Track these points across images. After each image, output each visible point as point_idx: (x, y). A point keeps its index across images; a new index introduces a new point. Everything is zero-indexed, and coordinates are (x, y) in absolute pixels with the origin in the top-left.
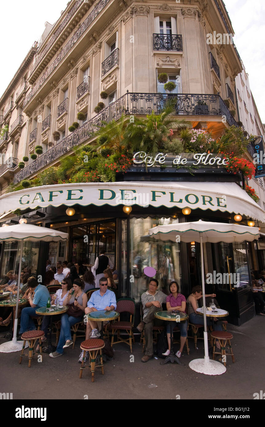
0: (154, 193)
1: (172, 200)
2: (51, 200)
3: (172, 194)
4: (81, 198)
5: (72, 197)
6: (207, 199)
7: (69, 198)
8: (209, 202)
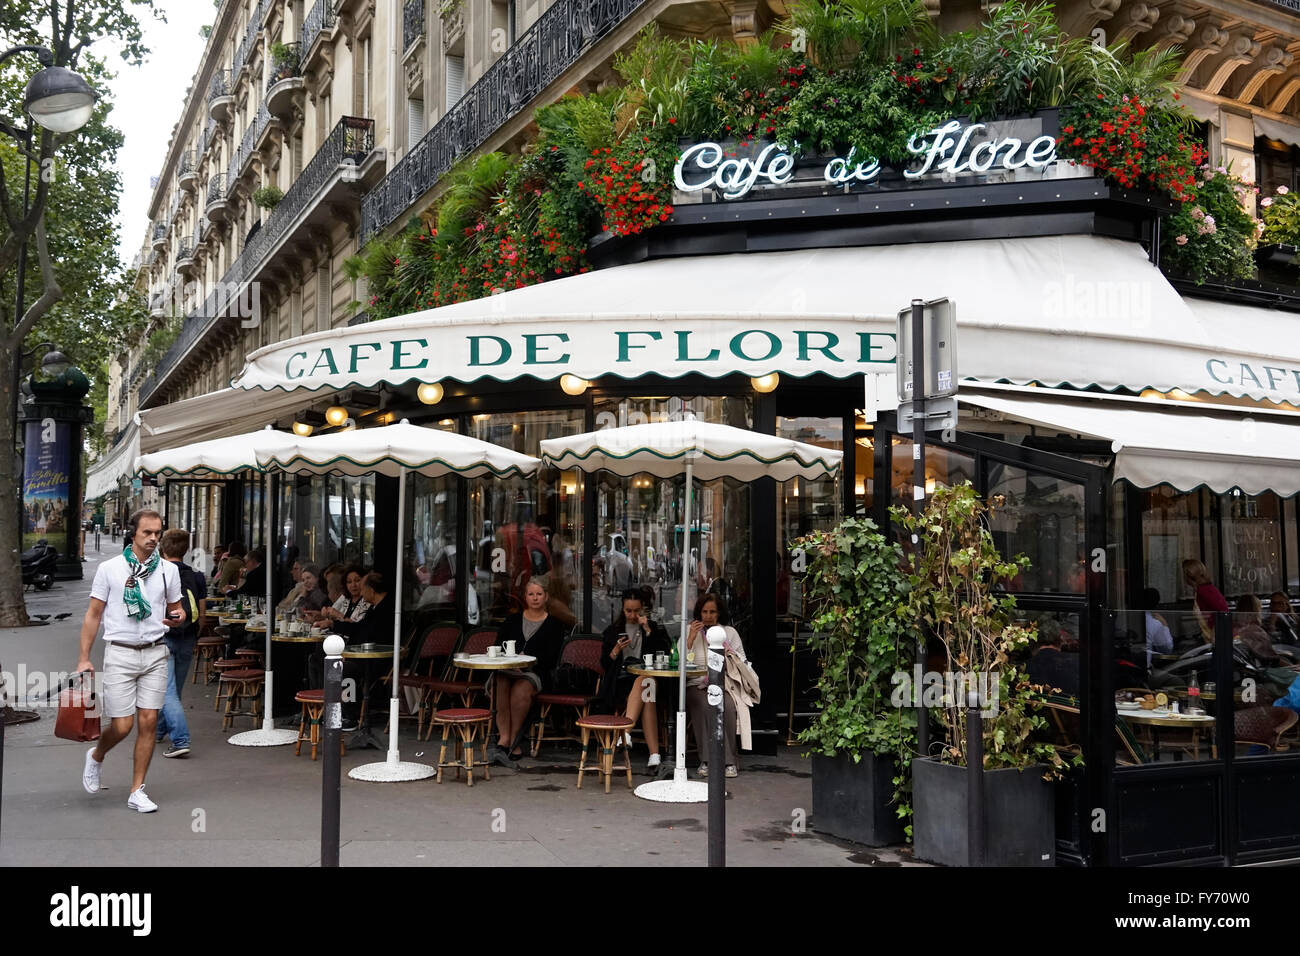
0: (623, 337)
1: (683, 355)
2: (353, 369)
3: (683, 336)
4: (424, 363)
5: (404, 361)
6: (817, 341)
7: (396, 365)
8: (825, 351)
